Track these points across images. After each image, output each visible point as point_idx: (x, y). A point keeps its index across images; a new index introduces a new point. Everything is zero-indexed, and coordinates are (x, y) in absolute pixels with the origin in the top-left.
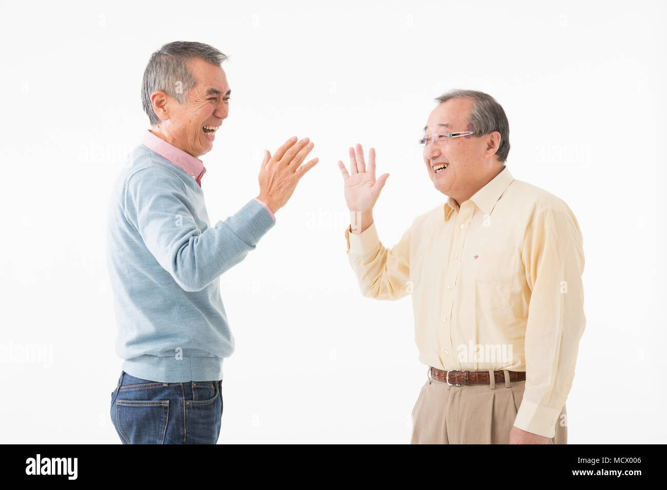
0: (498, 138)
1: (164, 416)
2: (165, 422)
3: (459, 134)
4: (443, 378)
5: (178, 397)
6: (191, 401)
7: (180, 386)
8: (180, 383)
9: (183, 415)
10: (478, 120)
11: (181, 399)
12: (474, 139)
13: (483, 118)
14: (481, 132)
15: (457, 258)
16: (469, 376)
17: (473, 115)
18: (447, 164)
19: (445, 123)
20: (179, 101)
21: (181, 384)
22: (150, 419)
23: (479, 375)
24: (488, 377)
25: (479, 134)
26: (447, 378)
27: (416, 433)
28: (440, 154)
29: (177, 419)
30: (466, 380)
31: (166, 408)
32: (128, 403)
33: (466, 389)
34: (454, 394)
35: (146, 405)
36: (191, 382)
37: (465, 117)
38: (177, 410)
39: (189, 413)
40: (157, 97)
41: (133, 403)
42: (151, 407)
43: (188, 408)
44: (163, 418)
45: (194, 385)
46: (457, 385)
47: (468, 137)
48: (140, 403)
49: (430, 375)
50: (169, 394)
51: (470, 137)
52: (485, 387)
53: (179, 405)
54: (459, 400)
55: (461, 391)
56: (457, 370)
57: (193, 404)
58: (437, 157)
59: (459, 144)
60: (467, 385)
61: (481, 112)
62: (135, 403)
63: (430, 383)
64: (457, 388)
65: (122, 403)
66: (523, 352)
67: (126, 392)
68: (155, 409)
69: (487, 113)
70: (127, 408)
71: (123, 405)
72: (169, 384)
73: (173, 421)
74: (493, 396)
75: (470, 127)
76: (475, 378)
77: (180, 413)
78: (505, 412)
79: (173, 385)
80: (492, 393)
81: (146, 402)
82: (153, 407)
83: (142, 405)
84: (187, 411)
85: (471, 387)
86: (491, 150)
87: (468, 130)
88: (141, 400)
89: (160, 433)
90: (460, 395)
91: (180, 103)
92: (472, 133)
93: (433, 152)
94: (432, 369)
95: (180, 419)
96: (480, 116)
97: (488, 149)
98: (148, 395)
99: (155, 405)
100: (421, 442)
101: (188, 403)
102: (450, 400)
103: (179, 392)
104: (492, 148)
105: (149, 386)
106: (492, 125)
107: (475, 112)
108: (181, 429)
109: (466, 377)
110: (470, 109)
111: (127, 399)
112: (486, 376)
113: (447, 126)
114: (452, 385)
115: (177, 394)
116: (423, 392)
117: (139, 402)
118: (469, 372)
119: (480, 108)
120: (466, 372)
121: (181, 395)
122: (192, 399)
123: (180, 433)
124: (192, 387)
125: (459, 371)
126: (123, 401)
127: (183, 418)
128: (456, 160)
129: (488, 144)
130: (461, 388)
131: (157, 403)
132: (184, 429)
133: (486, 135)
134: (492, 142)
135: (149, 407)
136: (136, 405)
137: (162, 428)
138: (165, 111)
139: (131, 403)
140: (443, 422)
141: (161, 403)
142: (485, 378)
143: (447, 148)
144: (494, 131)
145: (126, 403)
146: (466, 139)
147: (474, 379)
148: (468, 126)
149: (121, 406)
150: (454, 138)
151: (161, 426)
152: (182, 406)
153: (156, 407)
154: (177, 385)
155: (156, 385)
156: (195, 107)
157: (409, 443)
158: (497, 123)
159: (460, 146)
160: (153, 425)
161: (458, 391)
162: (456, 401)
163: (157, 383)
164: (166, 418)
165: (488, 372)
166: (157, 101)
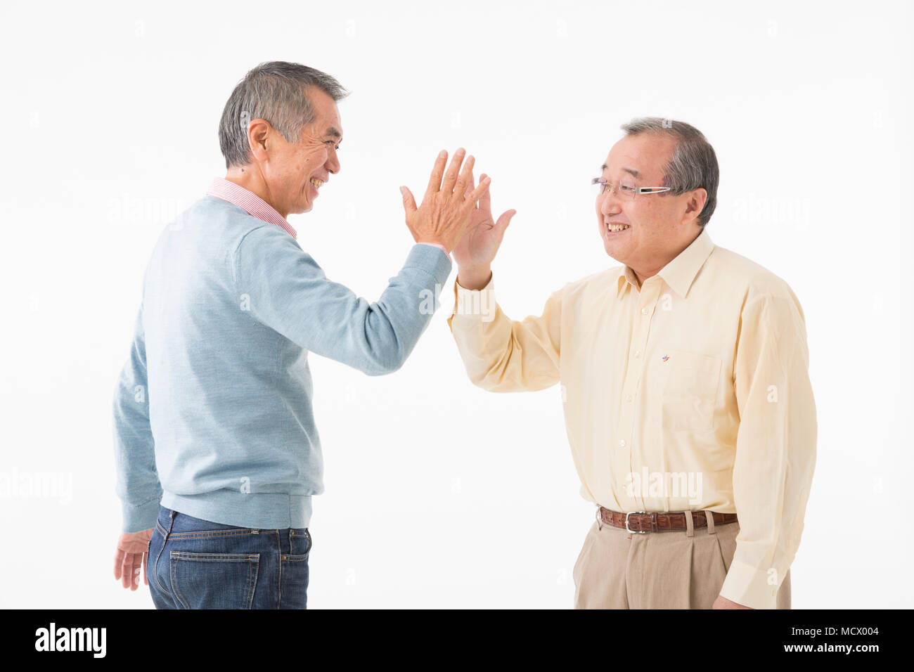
0: (703, 197)
1: (252, 575)
2: (253, 583)
3: (650, 190)
4: (621, 523)
5: (272, 549)
6: (289, 556)
7: (275, 534)
8: (275, 530)
9: (279, 574)
10: (678, 172)
11: (276, 551)
12: (669, 198)
13: (687, 169)
14: (681, 189)
15: (637, 357)
16: (657, 520)
17: (672, 163)
18: (628, 226)
19: (634, 169)
20: (287, 138)
21: (277, 532)
22: (230, 579)
23: (671, 518)
24: (684, 520)
25: (679, 191)
26: (627, 522)
27: (582, 596)
28: (621, 211)
29: (271, 580)
30: (654, 525)
31: (254, 564)
32: (194, 557)
33: (653, 537)
34: (638, 545)
35: (224, 560)
36: (289, 529)
37: (662, 166)
38: (271, 566)
39: (285, 571)
40: (256, 128)
41: (202, 557)
42: (232, 563)
43: (285, 565)
44: (249, 578)
45: (292, 534)
46: (641, 532)
47: (662, 195)
48: (215, 557)
49: (599, 517)
50: (260, 546)
51: (665, 195)
52: (680, 535)
53: (273, 560)
54: (644, 552)
55: (647, 540)
56: (641, 512)
57: (291, 558)
58: (615, 214)
59: (649, 203)
60: (655, 532)
61: (684, 161)
62: (206, 557)
63: (600, 529)
64: (641, 536)
65: (180, 556)
66: (731, 489)
67: (185, 541)
68: (238, 566)
69: (692, 164)
70: (192, 564)
71: (183, 558)
72: (260, 531)
73: (266, 582)
74: (691, 545)
75: (667, 181)
76: (667, 522)
77: (275, 572)
78: (709, 569)
79: (266, 533)
80: (690, 542)
81: (225, 555)
82: (236, 563)
83: (218, 560)
84: (283, 569)
85: (660, 535)
86: (692, 213)
87: (664, 185)
88: (215, 552)
89: (244, 598)
90: (645, 546)
91: (288, 141)
92: (669, 189)
93: (611, 206)
94: (602, 509)
95: (275, 580)
96: (682, 166)
97: (687, 212)
98: (226, 546)
99: (239, 560)
100: (590, 606)
101: (285, 558)
102: (631, 552)
103: (274, 542)
104: (694, 210)
105: (229, 533)
106: (697, 179)
107: (676, 159)
108: (276, 594)
109: (654, 521)
110: (670, 153)
111: (189, 551)
112: (681, 519)
113: (635, 174)
114: (634, 532)
115: (271, 545)
116: (589, 540)
117: (213, 555)
118: (657, 514)
119: (684, 156)
120: (653, 513)
121: (276, 547)
122: (289, 553)
123: (273, 599)
124: (290, 536)
125: (642, 514)
126: (183, 553)
127: (278, 578)
128: (642, 225)
129: (689, 204)
130: (647, 536)
131: (242, 558)
132: (278, 593)
133: (688, 192)
134: (694, 202)
135: (229, 562)
136: (208, 560)
137: (247, 591)
138: (265, 148)
139: (199, 557)
140: (621, 582)
141: (248, 558)
142: (680, 522)
143: (631, 206)
144: (700, 187)
145: (190, 557)
146: (660, 198)
147: (664, 524)
148: (664, 179)
149: (180, 560)
150: (644, 195)
151: (246, 588)
152: (277, 561)
153: (240, 563)
154: (272, 532)
155: (240, 532)
156: (308, 149)
157: (572, 607)
158: (705, 176)
159: (651, 206)
160: (232, 588)
161: (642, 541)
162: (640, 553)
163: (242, 530)
164: (253, 578)
165: (684, 514)
166: (256, 133)
